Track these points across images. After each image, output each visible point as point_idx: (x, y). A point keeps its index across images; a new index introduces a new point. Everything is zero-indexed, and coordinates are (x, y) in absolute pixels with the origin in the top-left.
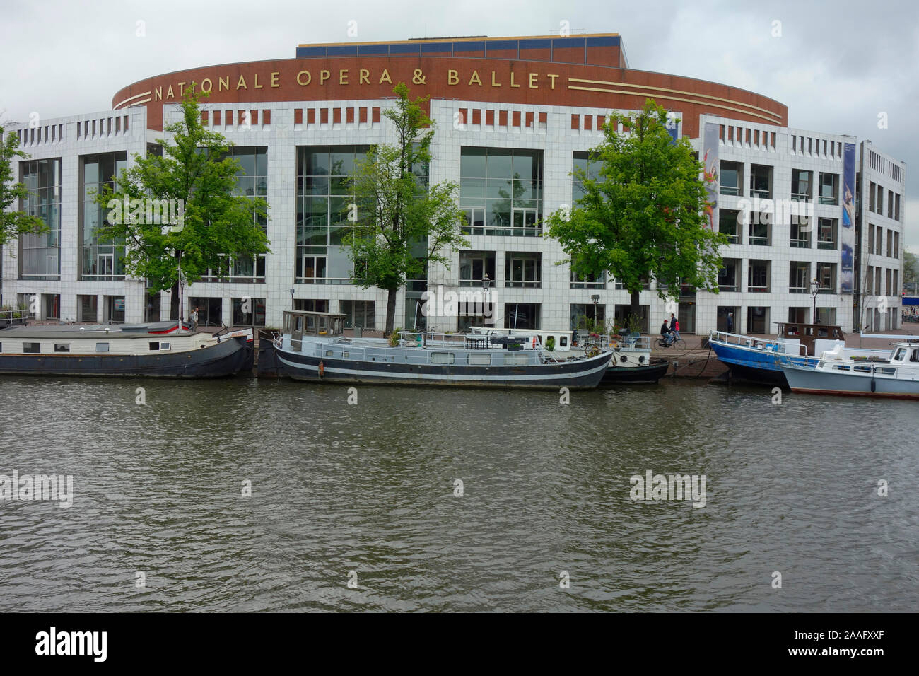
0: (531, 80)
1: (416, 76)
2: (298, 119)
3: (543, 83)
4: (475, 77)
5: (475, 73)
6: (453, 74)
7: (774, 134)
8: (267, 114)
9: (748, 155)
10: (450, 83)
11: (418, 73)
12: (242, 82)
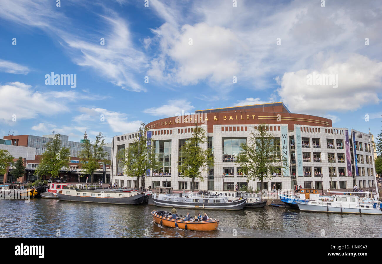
0: (247, 117)
1: (215, 118)
2: (179, 132)
3: (251, 118)
4: (231, 118)
5: (231, 116)
6: (225, 117)
7: (319, 129)
8: (171, 131)
9: (311, 135)
10: (224, 119)
11: (215, 117)
12: (170, 122)
